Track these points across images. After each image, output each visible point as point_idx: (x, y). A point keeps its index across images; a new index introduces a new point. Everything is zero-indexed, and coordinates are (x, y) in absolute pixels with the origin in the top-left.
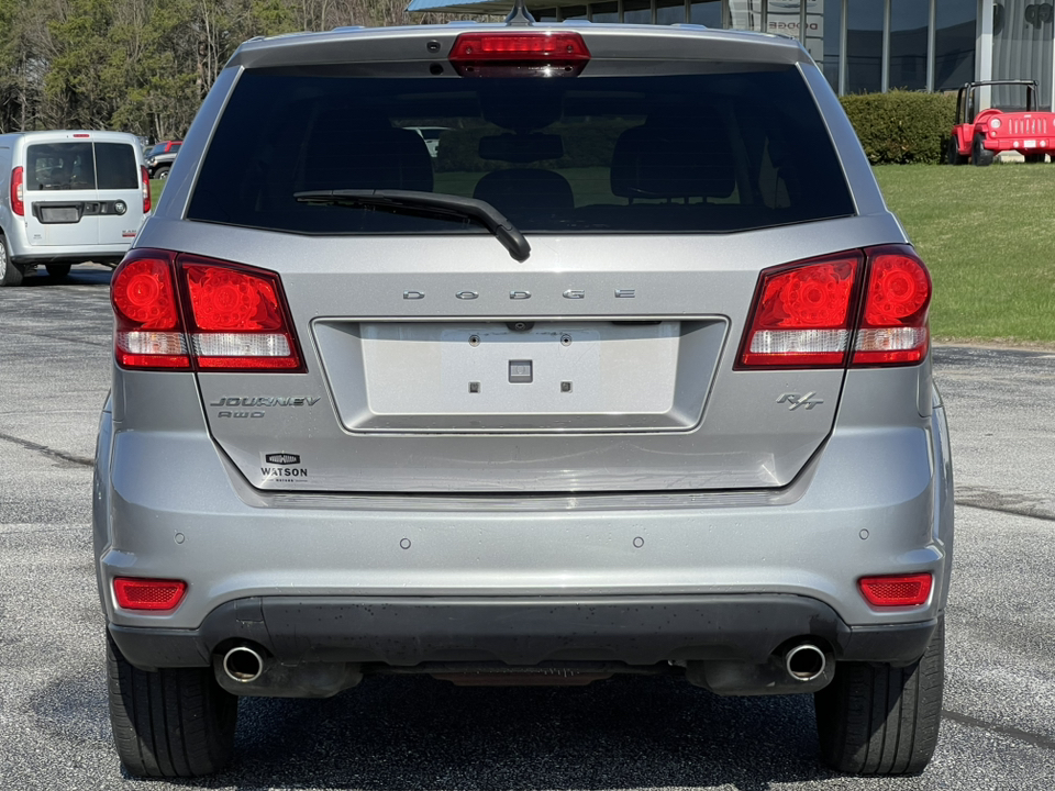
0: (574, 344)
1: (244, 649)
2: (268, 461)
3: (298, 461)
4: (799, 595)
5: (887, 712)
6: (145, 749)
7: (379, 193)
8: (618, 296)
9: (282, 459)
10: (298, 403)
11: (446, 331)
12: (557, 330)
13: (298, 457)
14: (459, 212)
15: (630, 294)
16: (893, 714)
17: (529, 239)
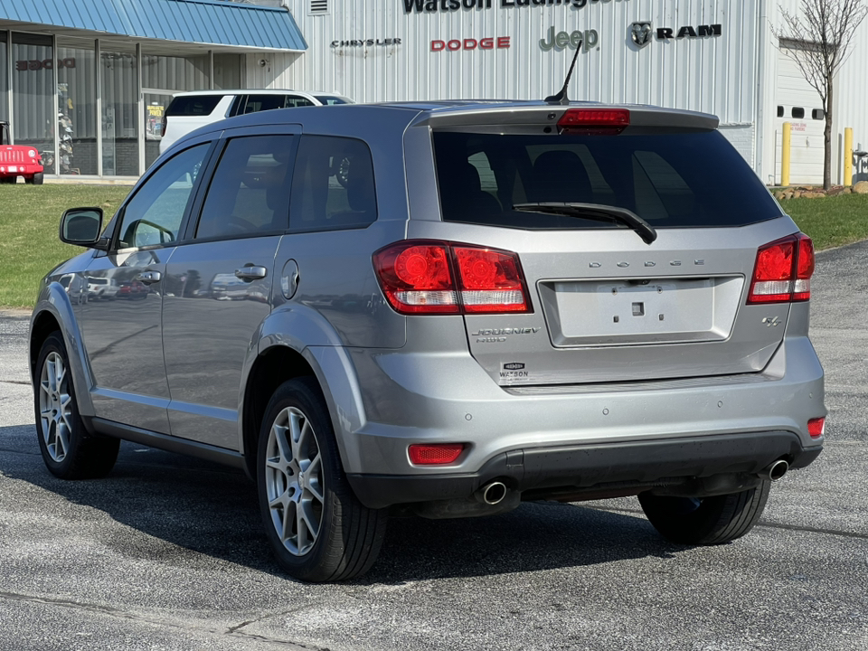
0: (663, 292)
1: (496, 483)
2: (505, 368)
3: (523, 367)
4: (788, 431)
5: (746, 503)
6: (344, 562)
7: (568, 204)
8: (696, 263)
9: (514, 366)
10: (528, 332)
11: (600, 286)
12: (655, 284)
13: (523, 365)
14: (611, 215)
15: (701, 263)
16: (748, 505)
17: (657, 231)
